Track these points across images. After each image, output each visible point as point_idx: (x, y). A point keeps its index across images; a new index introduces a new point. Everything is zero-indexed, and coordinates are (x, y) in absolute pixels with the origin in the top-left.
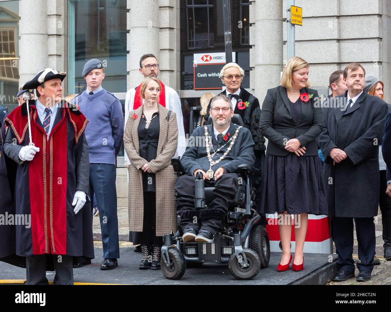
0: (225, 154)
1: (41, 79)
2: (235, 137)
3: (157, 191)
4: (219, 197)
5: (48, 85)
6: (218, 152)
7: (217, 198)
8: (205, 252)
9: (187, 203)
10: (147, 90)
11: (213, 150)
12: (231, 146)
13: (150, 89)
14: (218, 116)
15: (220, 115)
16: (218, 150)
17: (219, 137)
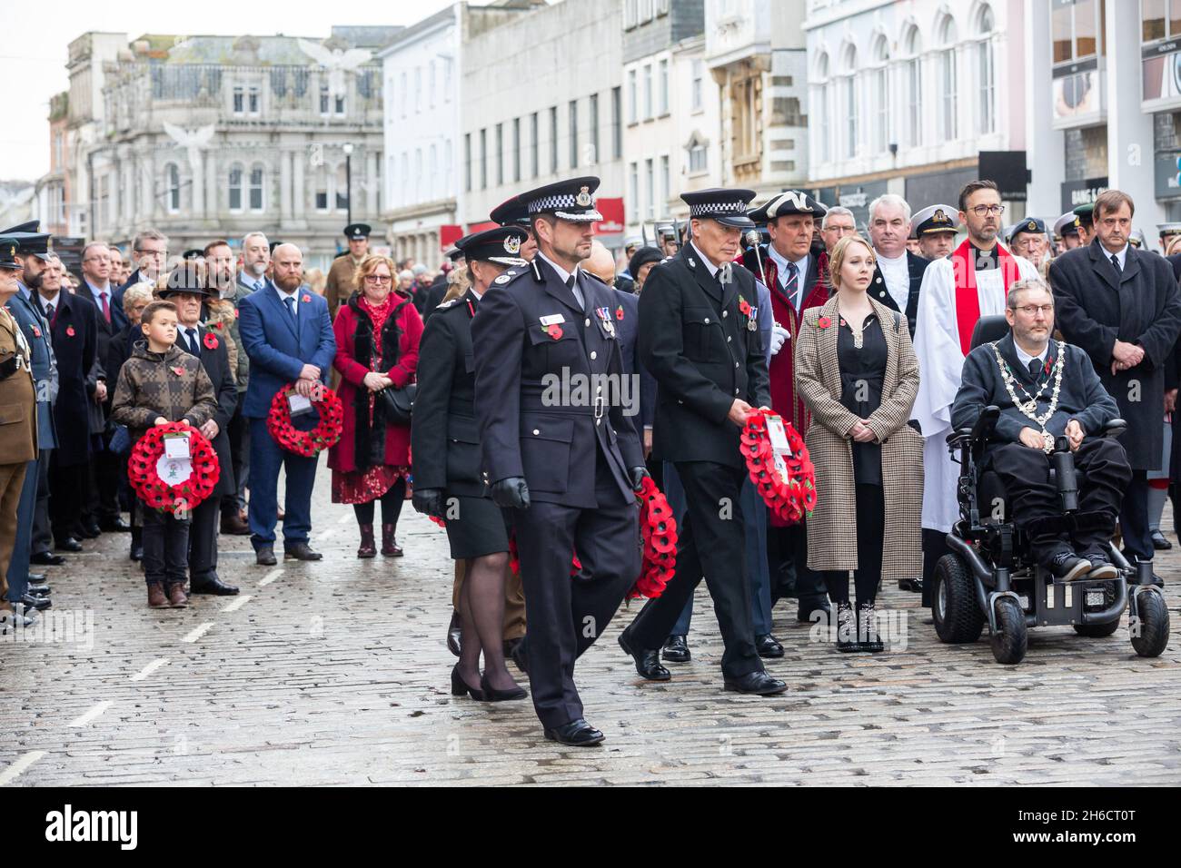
0: (1054, 400)
1: (771, 212)
2: (1060, 365)
3: (885, 483)
4: (1104, 487)
5: (783, 222)
6: (1039, 398)
7: (1099, 490)
8: (1051, 603)
9: (1042, 502)
10: (847, 265)
11: (1027, 394)
12: (1058, 384)
13: (853, 262)
14: (1035, 324)
15: (1038, 321)
16: (1039, 394)
17: (1033, 366)
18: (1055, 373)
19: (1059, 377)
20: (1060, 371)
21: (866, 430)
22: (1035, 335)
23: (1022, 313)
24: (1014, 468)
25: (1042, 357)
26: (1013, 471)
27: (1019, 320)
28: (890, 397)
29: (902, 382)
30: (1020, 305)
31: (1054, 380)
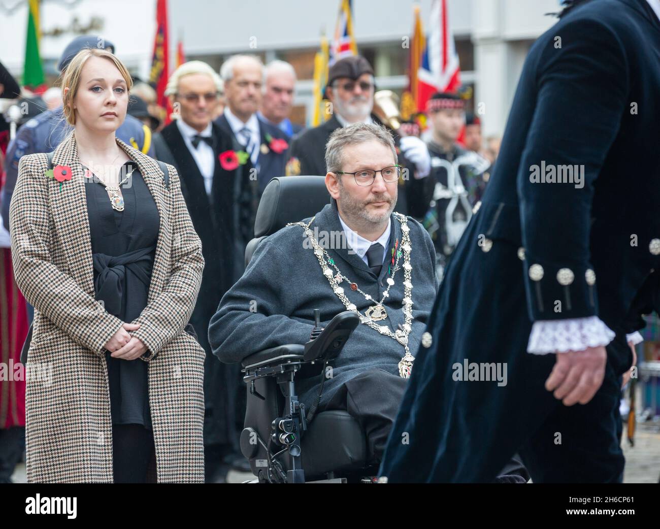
11: (368, 297)
12: (407, 275)
13: (94, 89)
14: (371, 197)
15: (376, 193)
16: (386, 294)
17: (373, 255)
18: (402, 261)
19: (407, 266)
20: (407, 257)
21: (133, 341)
22: (372, 213)
23: (352, 182)
24: (386, 406)
25: (383, 241)
26: (383, 412)
27: (346, 191)
28: (163, 289)
29: (178, 268)
30: (348, 169)
31: (402, 270)
